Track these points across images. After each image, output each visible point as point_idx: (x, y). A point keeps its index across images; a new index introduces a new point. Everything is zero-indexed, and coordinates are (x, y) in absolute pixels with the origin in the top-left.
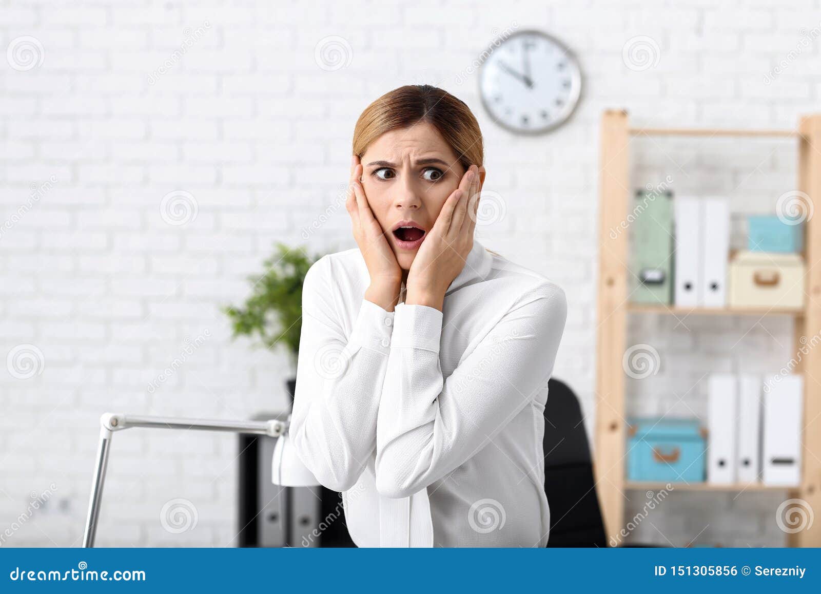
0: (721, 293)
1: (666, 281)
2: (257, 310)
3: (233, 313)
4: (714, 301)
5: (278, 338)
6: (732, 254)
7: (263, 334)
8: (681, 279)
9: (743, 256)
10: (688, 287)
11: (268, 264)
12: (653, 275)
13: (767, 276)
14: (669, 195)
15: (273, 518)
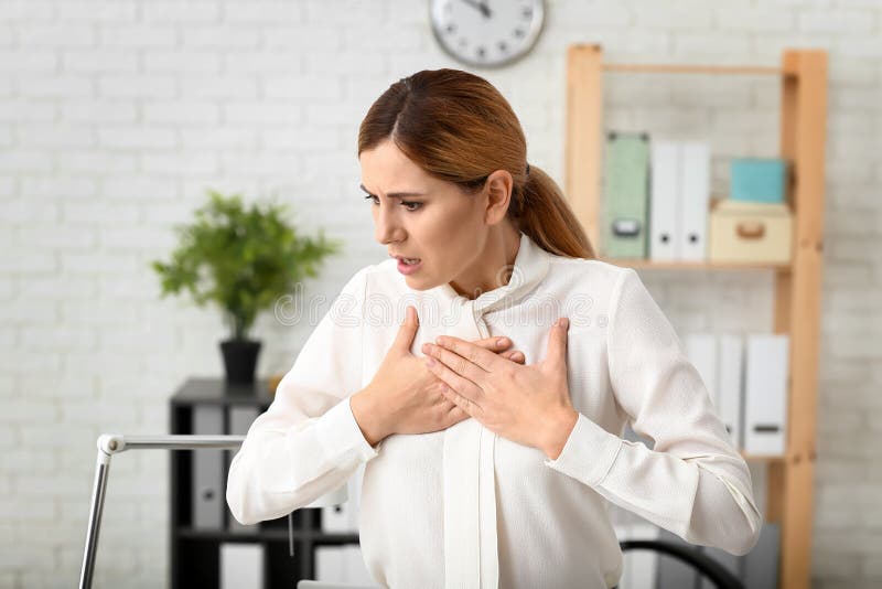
0: (701, 244)
1: (641, 232)
2: (188, 265)
3: (160, 268)
4: (693, 255)
5: (210, 296)
6: (713, 204)
7: (193, 290)
8: (657, 230)
9: (727, 205)
10: (665, 239)
11: (199, 213)
12: (627, 226)
13: (751, 227)
14: (645, 138)
15: (209, 496)
